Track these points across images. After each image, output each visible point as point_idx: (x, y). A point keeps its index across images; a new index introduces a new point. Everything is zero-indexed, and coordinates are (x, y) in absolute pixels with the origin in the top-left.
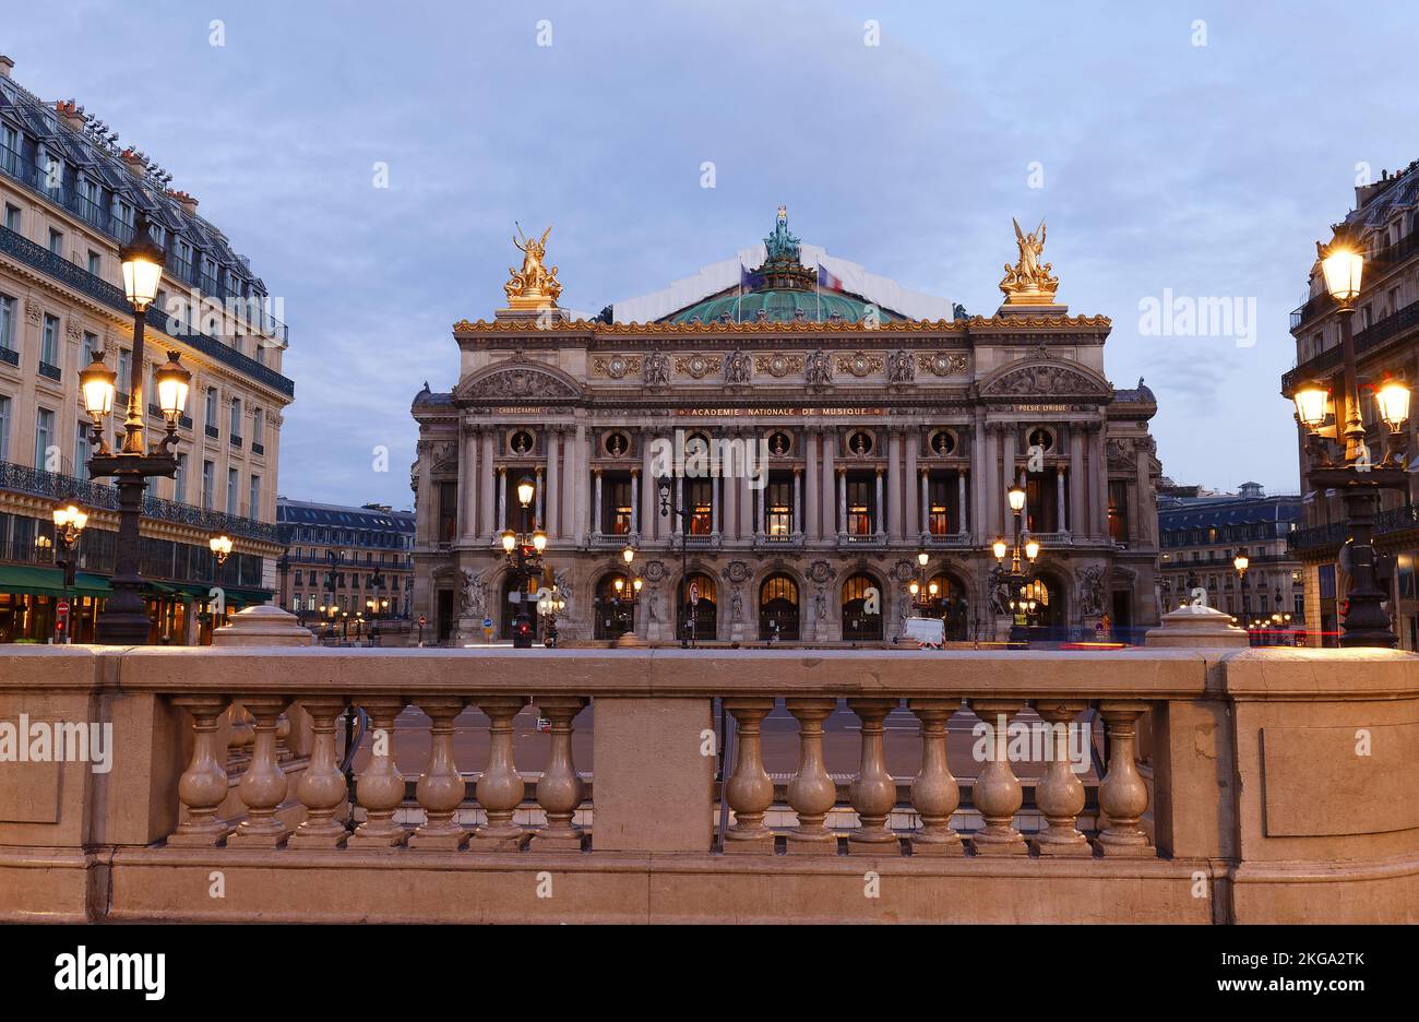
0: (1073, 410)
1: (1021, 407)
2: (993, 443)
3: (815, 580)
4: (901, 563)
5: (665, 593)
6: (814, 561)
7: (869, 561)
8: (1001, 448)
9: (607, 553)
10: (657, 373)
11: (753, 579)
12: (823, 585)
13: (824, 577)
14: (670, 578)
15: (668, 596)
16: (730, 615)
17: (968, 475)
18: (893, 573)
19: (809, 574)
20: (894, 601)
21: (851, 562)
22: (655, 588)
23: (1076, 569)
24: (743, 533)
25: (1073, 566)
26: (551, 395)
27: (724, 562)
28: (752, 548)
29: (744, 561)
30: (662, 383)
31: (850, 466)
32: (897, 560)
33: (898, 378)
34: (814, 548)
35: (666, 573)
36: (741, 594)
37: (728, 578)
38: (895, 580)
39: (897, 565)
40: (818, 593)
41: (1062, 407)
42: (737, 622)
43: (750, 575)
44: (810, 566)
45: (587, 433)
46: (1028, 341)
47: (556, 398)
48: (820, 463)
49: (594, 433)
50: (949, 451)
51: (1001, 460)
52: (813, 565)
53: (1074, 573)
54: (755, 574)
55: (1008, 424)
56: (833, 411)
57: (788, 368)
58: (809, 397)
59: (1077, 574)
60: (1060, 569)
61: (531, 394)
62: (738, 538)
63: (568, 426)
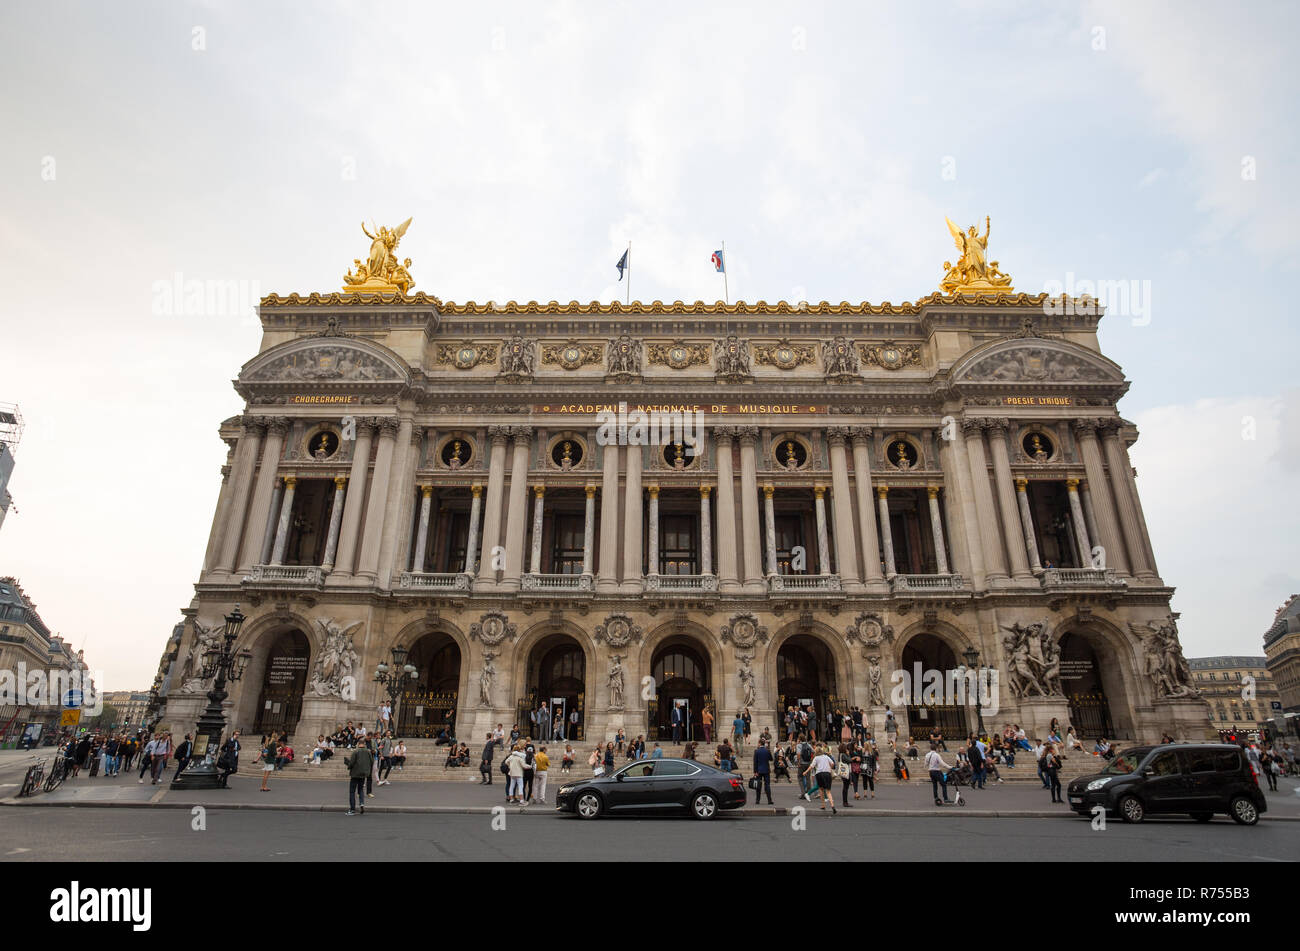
0: (1079, 404)
1: (1009, 400)
2: (976, 447)
3: (737, 646)
4: (864, 618)
5: (508, 663)
6: (733, 615)
7: (816, 615)
8: (989, 454)
9: (424, 601)
10: (516, 360)
11: (641, 643)
12: (750, 654)
13: (750, 640)
14: (516, 640)
15: (512, 670)
16: (606, 700)
17: (941, 495)
18: (853, 635)
19: (727, 636)
20: (857, 677)
21: (790, 617)
22: (492, 657)
23: (1130, 625)
24: (627, 575)
25: (1124, 619)
26: (367, 378)
27: (599, 617)
28: (641, 596)
29: (629, 615)
30: (522, 373)
31: (779, 484)
32: (858, 615)
33: (836, 367)
34: (735, 596)
35: (510, 633)
36: (624, 666)
37: (603, 642)
38: (856, 643)
39: (859, 621)
40: (740, 665)
41: (1064, 401)
42: (618, 711)
43: (636, 636)
44: (728, 624)
45: (414, 435)
46: (1001, 325)
47: (373, 381)
48: (737, 479)
49: (422, 436)
50: (911, 465)
51: (992, 471)
52: (733, 622)
53: (1127, 631)
54: (645, 635)
55: (997, 421)
56: (753, 409)
57: (691, 358)
58: (721, 388)
59: (1133, 632)
60: (1104, 624)
61: (340, 376)
62: (620, 580)
63: (386, 420)
